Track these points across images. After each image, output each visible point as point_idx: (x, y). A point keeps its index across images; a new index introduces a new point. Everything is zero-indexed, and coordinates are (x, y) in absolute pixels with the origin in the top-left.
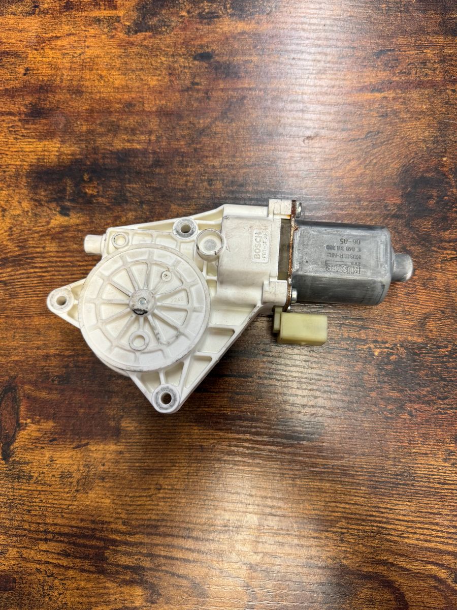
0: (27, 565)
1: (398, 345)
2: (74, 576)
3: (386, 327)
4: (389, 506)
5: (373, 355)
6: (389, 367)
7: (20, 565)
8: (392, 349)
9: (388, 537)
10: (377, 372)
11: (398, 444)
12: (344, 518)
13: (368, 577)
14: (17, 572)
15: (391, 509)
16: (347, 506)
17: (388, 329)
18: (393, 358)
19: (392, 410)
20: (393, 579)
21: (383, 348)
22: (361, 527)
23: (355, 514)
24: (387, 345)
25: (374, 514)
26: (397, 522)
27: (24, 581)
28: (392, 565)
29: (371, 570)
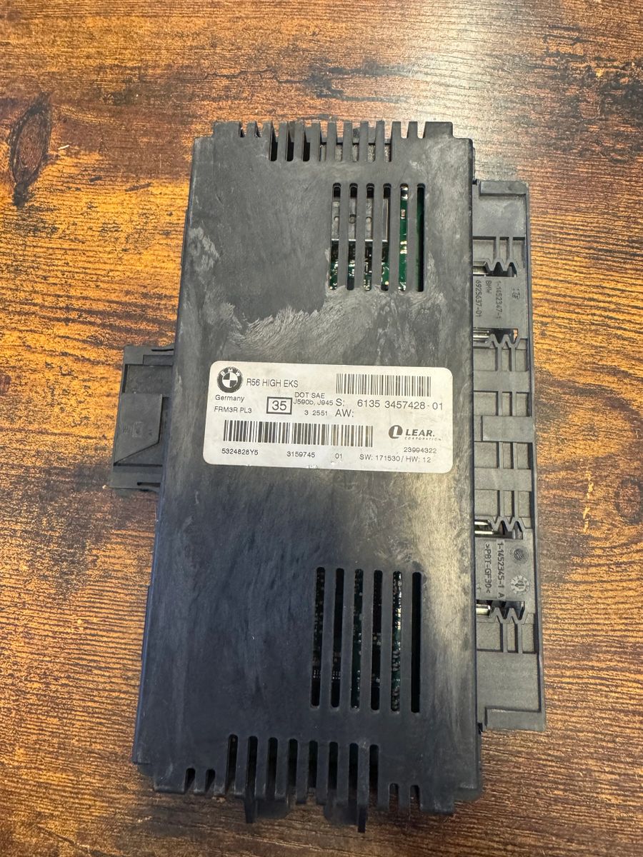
0: (32, 357)
1: (633, 64)
2: (105, 376)
3: (614, 39)
4: (619, 286)
5: (594, 76)
6: (619, 93)
7: (20, 358)
8: (623, 68)
9: (619, 332)
10: (599, 99)
11: (634, 197)
12: (547, 300)
13: (587, 392)
14: (14, 367)
15: (623, 291)
16: (552, 284)
17: (617, 42)
18: (624, 80)
19: (623, 149)
20: (628, 396)
21: (610, 67)
22: (574, 316)
23: (565, 296)
24: (615, 64)
25: (596, 297)
26: (634, 311)
27: (23, 382)
28: (626, 375)
29: (590, 380)
